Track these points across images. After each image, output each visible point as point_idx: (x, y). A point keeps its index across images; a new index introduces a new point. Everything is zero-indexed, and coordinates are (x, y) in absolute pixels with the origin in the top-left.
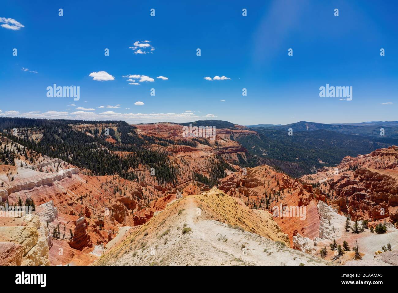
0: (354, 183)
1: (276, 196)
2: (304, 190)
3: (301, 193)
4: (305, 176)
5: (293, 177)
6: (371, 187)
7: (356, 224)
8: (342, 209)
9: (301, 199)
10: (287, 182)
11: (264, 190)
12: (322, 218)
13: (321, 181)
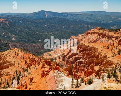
0: (76, 54)
1: (25, 73)
2: (45, 64)
3: (43, 67)
4: (46, 54)
5: (37, 56)
6: (86, 56)
7: (77, 82)
8: (70, 73)
9: (43, 72)
10: (32, 60)
11: (14, 70)
12: (57, 83)
13: (56, 56)
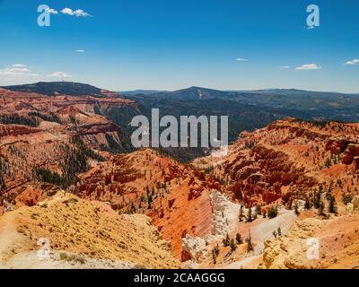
0: (250, 163)
1: (161, 190)
2: (196, 178)
3: (192, 182)
4: (197, 160)
5: (182, 163)
6: (266, 166)
7: (250, 212)
8: (237, 196)
9: (191, 190)
10: (174, 170)
11: (144, 184)
12: (215, 211)
13: (215, 164)
